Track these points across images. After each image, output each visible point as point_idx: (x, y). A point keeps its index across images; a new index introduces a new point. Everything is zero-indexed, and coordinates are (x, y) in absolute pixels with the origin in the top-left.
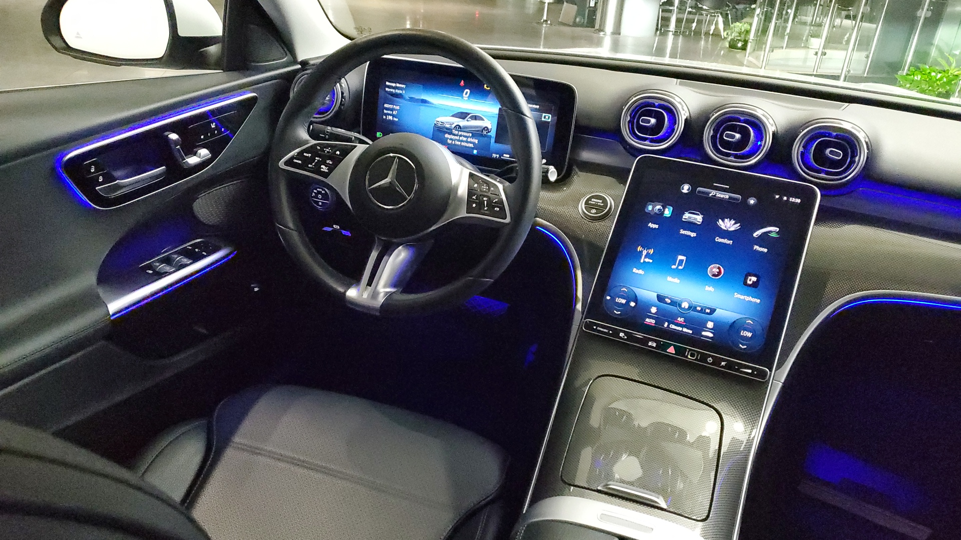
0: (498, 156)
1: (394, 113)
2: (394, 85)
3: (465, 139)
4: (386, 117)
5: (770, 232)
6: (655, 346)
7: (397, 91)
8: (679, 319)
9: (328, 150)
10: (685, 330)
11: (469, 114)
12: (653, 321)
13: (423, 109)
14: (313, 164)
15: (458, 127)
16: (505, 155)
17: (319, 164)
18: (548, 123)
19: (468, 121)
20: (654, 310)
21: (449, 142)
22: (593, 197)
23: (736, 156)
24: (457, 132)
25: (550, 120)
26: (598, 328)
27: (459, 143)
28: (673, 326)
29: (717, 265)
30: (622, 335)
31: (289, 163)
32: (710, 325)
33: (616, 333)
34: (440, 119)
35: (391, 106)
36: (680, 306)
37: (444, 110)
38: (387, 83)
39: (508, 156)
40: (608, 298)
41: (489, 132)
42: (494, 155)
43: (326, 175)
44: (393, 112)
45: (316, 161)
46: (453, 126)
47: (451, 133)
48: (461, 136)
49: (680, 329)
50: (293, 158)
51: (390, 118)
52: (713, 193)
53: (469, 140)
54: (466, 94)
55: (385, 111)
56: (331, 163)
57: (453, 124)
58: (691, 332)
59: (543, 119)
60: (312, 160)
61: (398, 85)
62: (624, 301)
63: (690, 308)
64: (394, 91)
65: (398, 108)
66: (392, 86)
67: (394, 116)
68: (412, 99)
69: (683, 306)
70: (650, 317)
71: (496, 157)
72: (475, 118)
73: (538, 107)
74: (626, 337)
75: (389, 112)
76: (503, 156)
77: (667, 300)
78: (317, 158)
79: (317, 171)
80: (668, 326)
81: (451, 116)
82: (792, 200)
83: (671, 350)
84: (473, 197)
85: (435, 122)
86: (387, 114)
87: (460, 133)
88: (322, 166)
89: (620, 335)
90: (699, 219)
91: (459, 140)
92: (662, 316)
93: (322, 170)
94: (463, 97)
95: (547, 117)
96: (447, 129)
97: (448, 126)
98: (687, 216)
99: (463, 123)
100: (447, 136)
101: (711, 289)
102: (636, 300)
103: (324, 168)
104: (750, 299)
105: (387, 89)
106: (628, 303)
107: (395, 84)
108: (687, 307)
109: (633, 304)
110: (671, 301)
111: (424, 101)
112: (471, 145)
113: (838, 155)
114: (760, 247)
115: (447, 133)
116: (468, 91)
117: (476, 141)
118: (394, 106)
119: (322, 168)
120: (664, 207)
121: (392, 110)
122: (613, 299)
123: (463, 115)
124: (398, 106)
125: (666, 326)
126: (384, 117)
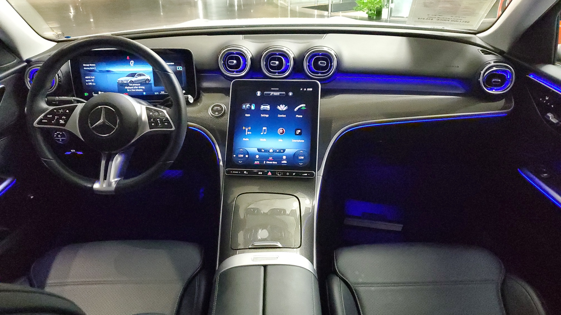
0: (158, 93)
1: (92, 80)
2: (88, 65)
3: (137, 87)
4: (88, 84)
5: (302, 107)
6: (261, 174)
7: (91, 68)
8: (270, 158)
9: (61, 111)
10: (274, 163)
11: (136, 74)
12: (258, 162)
13: (108, 75)
14: (55, 120)
15: (132, 82)
16: (161, 92)
17: (58, 120)
19: (136, 77)
20: (257, 157)
21: (128, 90)
22: (215, 106)
23: (279, 73)
24: (131, 85)
25: (182, 70)
26: (233, 172)
27: (134, 90)
28: (268, 162)
29: (282, 128)
30: (245, 172)
31: (40, 122)
32: (284, 157)
33: (242, 172)
34: (120, 79)
35: (89, 77)
36: (269, 151)
37: (121, 74)
38: (84, 65)
39: (164, 92)
40: (235, 156)
41: (149, 81)
42: (156, 93)
43: (64, 125)
45: (56, 118)
46: (129, 81)
47: (128, 86)
48: (134, 86)
49: (271, 163)
50: (41, 120)
51: (91, 84)
52: (272, 93)
53: (139, 87)
54: (132, 63)
55: (87, 81)
56: (65, 118)
57: (128, 80)
58: (276, 163)
59: (178, 70)
60: (53, 118)
61: (91, 65)
62: (242, 156)
63: (274, 151)
64: (89, 68)
65: (94, 77)
66: (87, 66)
67: (92, 82)
68: (101, 71)
69: (270, 152)
70: (256, 160)
71: (157, 94)
72: (140, 75)
73: (173, 63)
74: (247, 173)
75: (89, 81)
76: (161, 93)
77: (262, 150)
78: (56, 117)
79: (58, 124)
80: (266, 163)
81: (126, 76)
82: (308, 89)
83: (270, 174)
84: (151, 120)
85: (118, 82)
86: (88, 82)
87: (133, 85)
88: (60, 121)
89: (245, 173)
90: (268, 107)
91: (134, 89)
92: (261, 159)
93: (61, 123)
94: (130, 65)
95: (180, 68)
96: (125, 84)
97: (125, 82)
98: (262, 107)
99: (133, 79)
100: (126, 88)
101: (281, 140)
102: (248, 154)
103: (62, 122)
104: (300, 141)
105: (85, 68)
106: (245, 156)
107: (89, 65)
108: (272, 152)
109: (247, 156)
110: (264, 150)
111: (108, 71)
112: (141, 90)
113: (324, 63)
114: (299, 115)
115: (125, 86)
116: (133, 61)
117: (144, 87)
118: (92, 77)
119: (61, 122)
120: (251, 105)
121: (91, 79)
122: (237, 156)
123: (133, 75)
124: (93, 76)
125: (264, 163)
126: (87, 84)
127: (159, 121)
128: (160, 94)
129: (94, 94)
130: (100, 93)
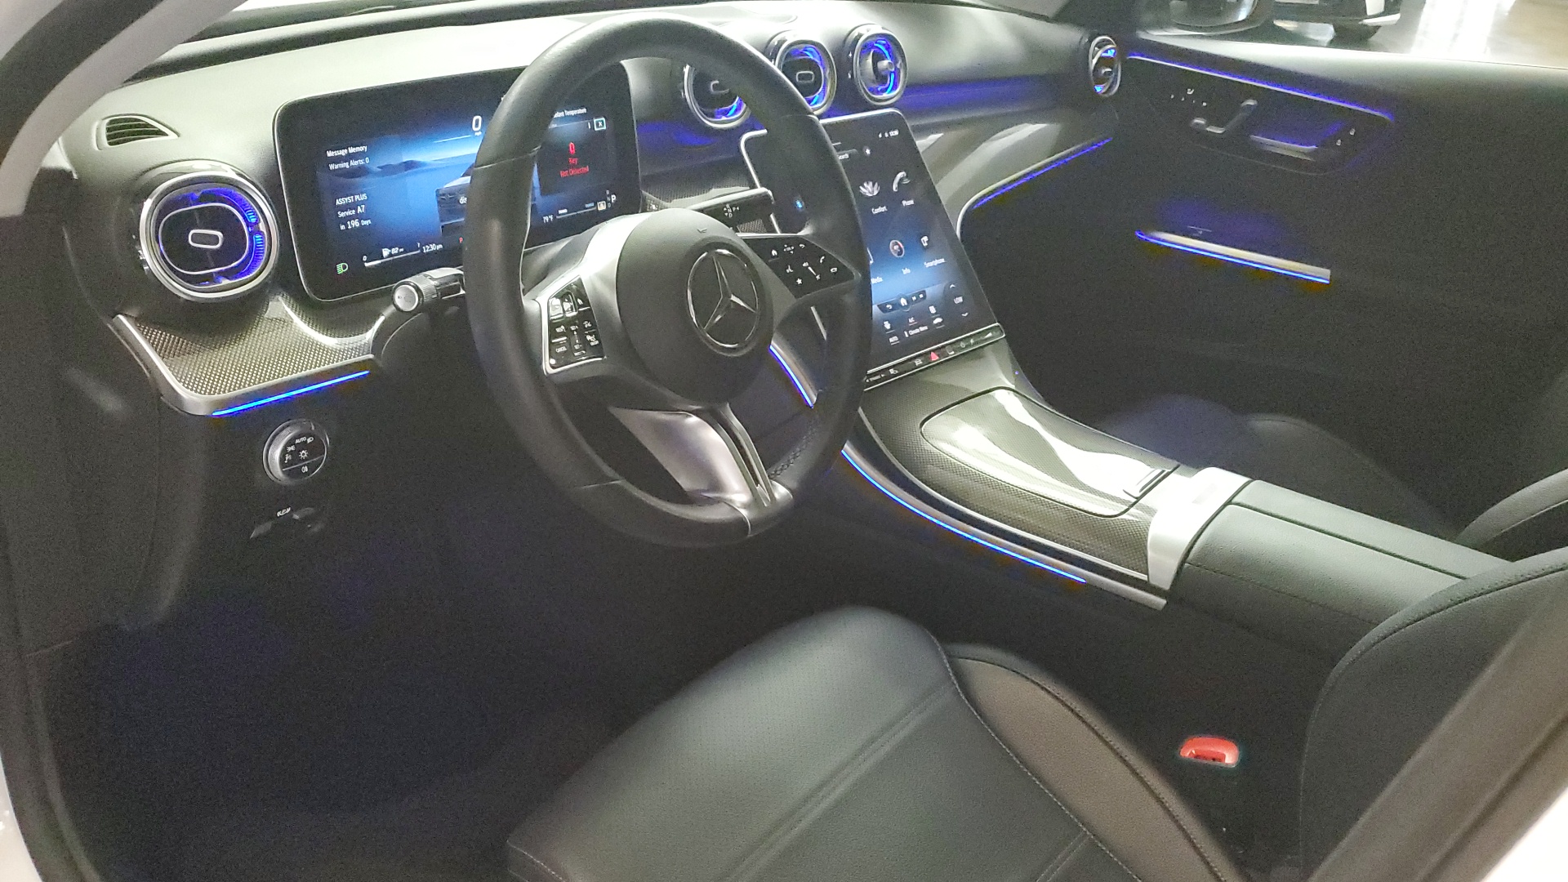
0: (551, 217)
1: (359, 210)
2: (343, 152)
4: (347, 226)
6: (922, 362)
7: (354, 163)
8: (910, 321)
9: (570, 305)
10: (922, 329)
12: (896, 338)
13: (412, 181)
14: (577, 341)
16: (560, 212)
17: (583, 337)
18: (604, 131)
20: (888, 325)
23: (814, 101)
25: (605, 128)
28: (912, 332)
30: (892, 371)
32: (933, 310)
33: (887, 373)
34: (441, 184)
35: (349, 199)
36: (900, 305)
37: (448, 167)
38: (330, 154)
39: (565, 211)
42: (546, 219)
44: (356, 210)
45: (576, 333)
49: (917, 331)
50: (553, 347)
51: (355, 223)
54: (477, 125)
55: (342, 215)
56: (589, 325)
58: (926, 328)
59: (596, 129)
60: (570, 334)
61: (352, 150)
63: (909, 301)
64: (346, 165)
65: (364, 197)
66: (341, 157)
67: (360, 217)
68: (388, 170)
69: (903, 305)
70: (892, 335)
71: (550, 219)
73: (584, 110)
74: (896, 372)
75: (349, 213)
77: (888, 306)
78: (573, 329)
80: (909, 334)
81: (463, 176)
82: (892, 133)
83: (935, 356)
84: (788, 271)
85: (438, 193)
86: (345, 220)
88: (588, 338)
89: (892, 373)
92: (897, 328)
93: (592, 344)
95: (600, 124)
101: (906, 271)
103: (592, 340)
105: (332, 167)
107: (346, 151)
108: (906, 303)
110: (892, 305)
111: (410, 165)
116: (479, 118)
118: (357, 197)
119: (590, 341)
121: (354, 206)
124: (362, 193)
125: (907, 336)
126: (343, 227)
127: (810, 268)
128: (558, 217)
129: (367, 262)
130: (386, 252)
